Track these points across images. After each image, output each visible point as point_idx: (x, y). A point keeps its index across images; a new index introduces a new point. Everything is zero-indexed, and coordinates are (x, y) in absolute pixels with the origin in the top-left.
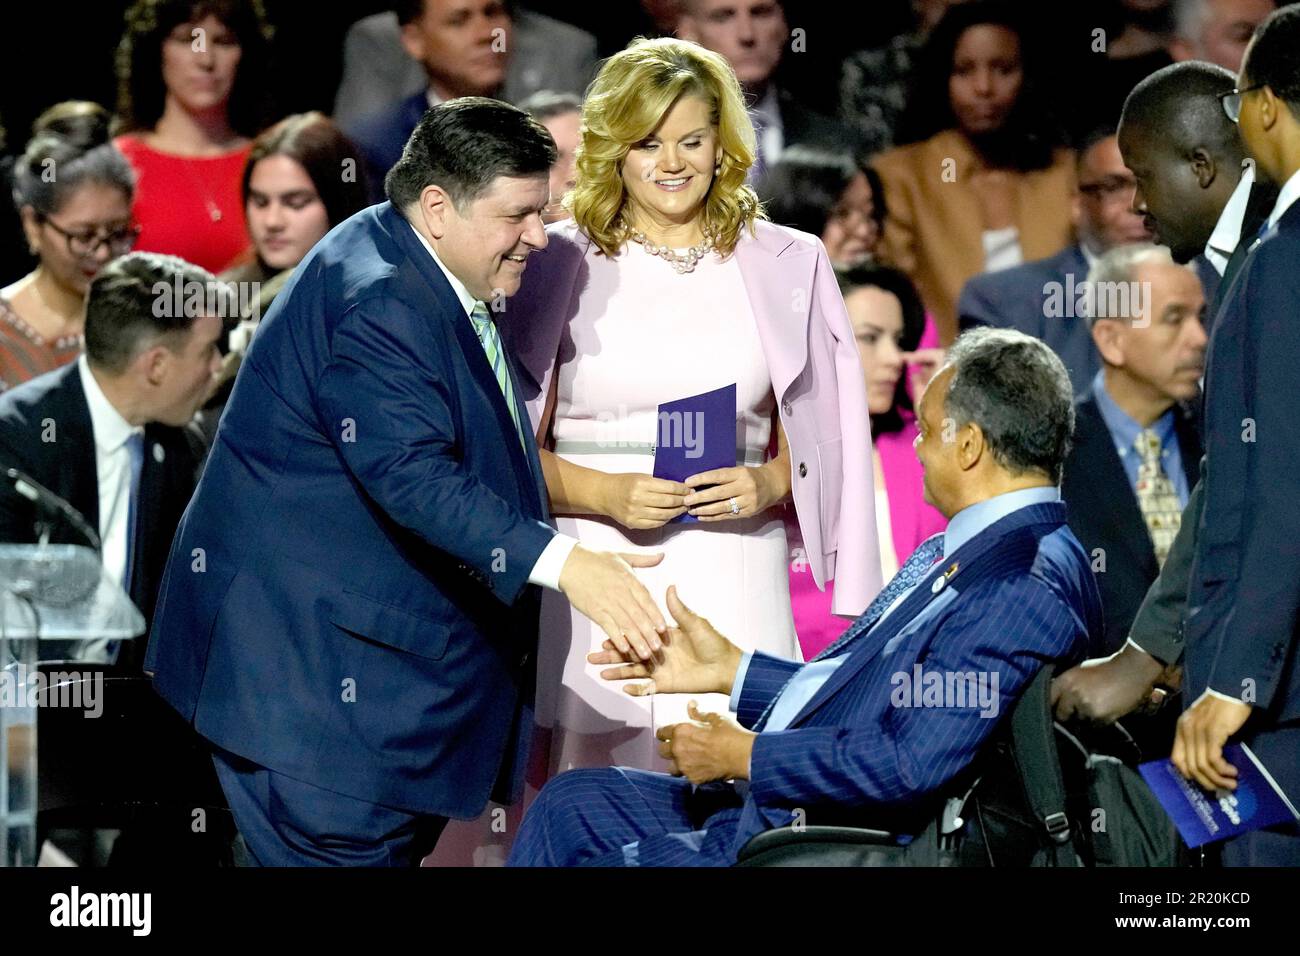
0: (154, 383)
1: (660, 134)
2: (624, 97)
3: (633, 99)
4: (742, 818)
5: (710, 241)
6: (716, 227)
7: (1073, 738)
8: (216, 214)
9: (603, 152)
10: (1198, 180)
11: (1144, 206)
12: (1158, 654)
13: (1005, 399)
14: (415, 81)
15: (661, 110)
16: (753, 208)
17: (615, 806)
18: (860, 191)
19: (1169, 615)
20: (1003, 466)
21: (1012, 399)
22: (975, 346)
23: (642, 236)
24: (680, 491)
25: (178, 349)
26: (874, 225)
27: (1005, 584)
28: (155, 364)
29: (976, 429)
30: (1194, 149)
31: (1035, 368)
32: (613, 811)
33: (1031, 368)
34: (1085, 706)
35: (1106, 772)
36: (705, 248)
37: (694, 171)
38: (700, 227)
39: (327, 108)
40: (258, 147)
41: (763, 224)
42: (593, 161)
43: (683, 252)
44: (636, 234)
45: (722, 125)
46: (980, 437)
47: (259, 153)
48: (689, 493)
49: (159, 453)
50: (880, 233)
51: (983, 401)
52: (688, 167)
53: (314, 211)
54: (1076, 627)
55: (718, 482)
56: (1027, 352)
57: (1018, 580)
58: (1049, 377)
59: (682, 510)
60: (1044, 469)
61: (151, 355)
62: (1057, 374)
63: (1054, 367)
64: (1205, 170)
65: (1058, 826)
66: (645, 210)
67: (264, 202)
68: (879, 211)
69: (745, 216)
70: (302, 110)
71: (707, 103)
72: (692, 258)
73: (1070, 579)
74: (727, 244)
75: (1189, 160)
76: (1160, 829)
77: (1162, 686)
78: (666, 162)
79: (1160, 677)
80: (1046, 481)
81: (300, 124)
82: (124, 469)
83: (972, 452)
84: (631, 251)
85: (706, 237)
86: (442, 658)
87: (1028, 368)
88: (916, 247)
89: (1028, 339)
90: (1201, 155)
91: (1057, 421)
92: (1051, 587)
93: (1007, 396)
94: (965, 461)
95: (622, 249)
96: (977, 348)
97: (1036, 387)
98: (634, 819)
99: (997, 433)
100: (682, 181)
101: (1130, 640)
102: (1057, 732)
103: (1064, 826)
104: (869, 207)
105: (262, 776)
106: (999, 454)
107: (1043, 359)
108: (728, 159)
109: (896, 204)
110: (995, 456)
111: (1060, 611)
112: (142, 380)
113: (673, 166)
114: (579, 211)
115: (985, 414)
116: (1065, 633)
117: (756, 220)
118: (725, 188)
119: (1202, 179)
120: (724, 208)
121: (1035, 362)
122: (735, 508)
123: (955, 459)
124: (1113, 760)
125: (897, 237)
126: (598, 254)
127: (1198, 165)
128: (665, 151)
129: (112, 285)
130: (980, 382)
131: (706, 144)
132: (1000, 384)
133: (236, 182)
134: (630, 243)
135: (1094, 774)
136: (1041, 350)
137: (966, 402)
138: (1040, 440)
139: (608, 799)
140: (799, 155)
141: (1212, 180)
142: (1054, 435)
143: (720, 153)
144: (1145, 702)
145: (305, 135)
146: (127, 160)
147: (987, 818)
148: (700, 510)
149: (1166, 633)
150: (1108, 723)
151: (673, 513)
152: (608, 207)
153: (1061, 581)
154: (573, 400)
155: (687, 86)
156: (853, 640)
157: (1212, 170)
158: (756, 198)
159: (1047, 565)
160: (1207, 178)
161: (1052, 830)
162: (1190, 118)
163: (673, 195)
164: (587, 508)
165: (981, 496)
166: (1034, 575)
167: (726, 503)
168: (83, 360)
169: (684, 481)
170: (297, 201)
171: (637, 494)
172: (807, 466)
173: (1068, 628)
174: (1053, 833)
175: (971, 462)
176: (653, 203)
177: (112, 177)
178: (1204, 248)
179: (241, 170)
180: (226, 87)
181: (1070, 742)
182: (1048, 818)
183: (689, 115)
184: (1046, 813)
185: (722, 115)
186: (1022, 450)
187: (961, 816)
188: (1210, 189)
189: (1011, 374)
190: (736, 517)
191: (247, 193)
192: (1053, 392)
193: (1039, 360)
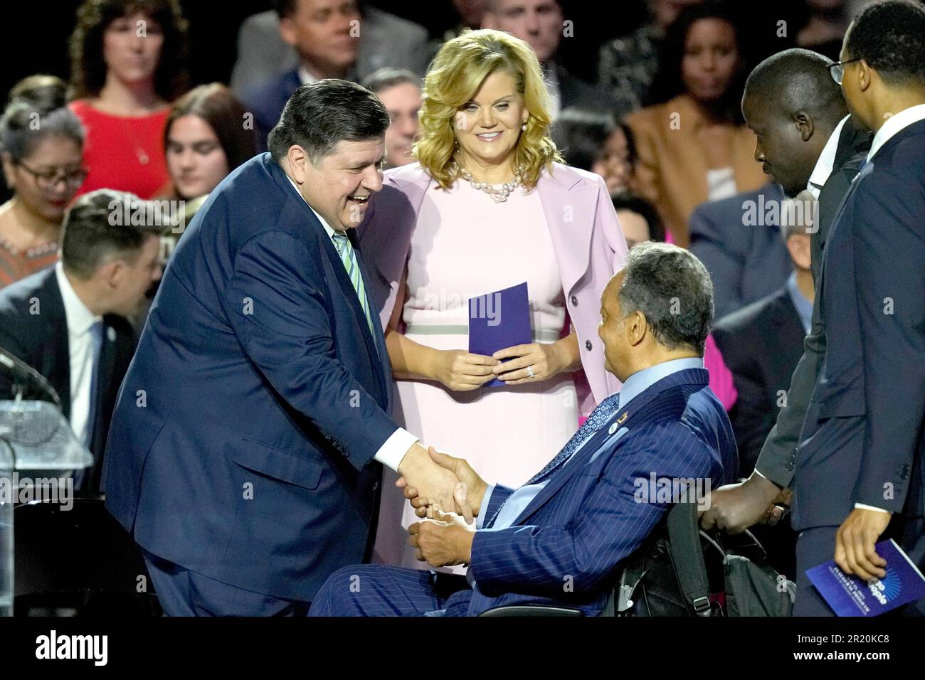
0: (114, 286)
1: (477, 99)
2: (452, 72)
3: (458, 74)
4: (471, 601)
5: (519, 179)
6: (524, 168)
7: (714, 542)
8: (144, 158)
9: (438, 112)
10: (800, 135)
11: (762, 156)
12: (775, 481)
13: (662, 293)
14: (290, 61)
15: (478, 81)
16: (552, 154)
17: (380, 593)
18: (618, 141)
19: (784, 452)
20: (662, 342)
21: (667, 293)
22: (641, 254)
23: (469, 175)
24: (489, 363)
25: (131, 262)
26: (628, 166)
27: (658, 427)
28: (115, 272)
29: (642, 315)
30: (798, 112)
31: (685, 271)
32: (379, 596)
33: (681, 271)
34: (723, 519)
35: (738, 567)
36: (516, 184)
37: (504, 127)
38: (512, 168)
39: (226, 80)
40: (175, 109)
41: (559, 166)
42: (433, 119)
43: (498, 187)
44: (465, 174)
45: (526, 94)
46: (644, 321)
47: (175, 113)
48: (496, 365)
49: (112, 334)
50: (632, 172)
51: (646, 294)
52: (500, 124)
53: (217, 156)
54: (712, 458)
55: (517, 355)
56: (678, 259)
57: (668, 424)
58: (695, 277)
59: (492, 377)
60: (691, 344)
61: (112, 266)
62: (700, 275)
63: (699, 270)
64: (805, 127)
65: (703, 607)
66: (470, 155)
67: (180, 149)
68: (632, 155)
69: (545, 160)
70: (207, 81)
71: (514, 78)
72: (505, 191)
73: (709, 424)
74: (531, 182)
75: (794, 121)
76: (777, 609)
77: (781, 505)
78: (482, 120)
79: (778, 497)
80: (693, 353)
81: (207, 92)
82: (88, 347)
83: (638, 333)
84: (461, 185)
85: (516, 176)
86: (317, 487)
87: (680, 271)
88: (659, 182)
89: (679, 250)
90: (803, 116)
91: (700, 310)
92: (692, 429)
93: (664, 292)
94: (634, 339)
95: (455, 184)
96: (642, 256)
97: (685, 285)
98: (394, 602)
99: (657, 319)
100: (495, 135)
101: (755, 470)
102: (702, 537)
103: (706, 606)
104: (625, 153)
105: (183, 575)
106: (658, 333)
107: (691, 265)
108: (532, 119)
109: (644, 151)
110: (655, 336)
111: (699, 447)
112: (104, 284)
113: (488, 123)
114: (422, 156)
115: (648, 305)
116: (702, 464)
117: (554, 163)
118: (530, 140)
119: (803, 134)
120: (528, 155)
121: (685, 266)
122: (531, 373)
123: (626, 338)
124: (743, 558)
125: (645, 175)
126: (437, 188)
127: (801, 124)
128: (482, 111)
129: (84, 214)
130: (644, 282)
131: (513, 107)
132: (658, 282)
133: (159, 134)
134: (461, 180)
135: (730, 567)
136: (690, 258)
137: (634, 295)
138: (689, 323)
139: (375, 587)
140: (573, 115)
141: (811, 135)
142: (699, 320)
143: (526, 115)
144: (768, 515)
145: (210, 100)
146: (79, 119)
147: (652, 601)
148: (506, 376)
149: (781, 464)
150: (740, 531)
151: (486, 379)
152: (443, 153)
153: (702, 425)
154: (417, 295)
155: (497, 64)
156: (554, 470)
157: (811, 128)
158: (555, 147)
159: (691, 414)
160: (808, 134)
161: (698, 609)
162: (794, 89)
163: (489, 144)
164: (423, 375)
165: (646, 364)
166: (682, 421)
167: (525, 370)
168: (59, 266)
169: (491, 355)
170: (205, 148)
171: (458, 366)
172: (592, 342)
173: (705, 460)
174: (699, 611)
175: (638, 340)
176: (475, 150)
177: (68, 132)
178: (806, 184)
179: (163, 126)
180: (151, 65)
181: (712, 544)
182: (695, 601)
183: (498, 85)
184: (693, 596)
185: (526, 86)
186: (676, 331)
187: (631, 599)
188: (810, 141)
189: (667, 275)
190: (532, 380)
191: (167, 143)
192: (698, 288)
193: (688, 265)
